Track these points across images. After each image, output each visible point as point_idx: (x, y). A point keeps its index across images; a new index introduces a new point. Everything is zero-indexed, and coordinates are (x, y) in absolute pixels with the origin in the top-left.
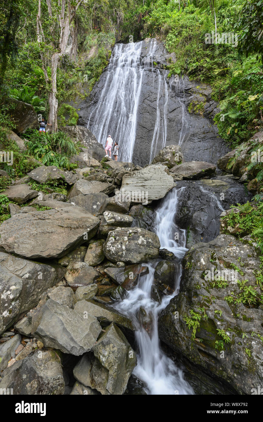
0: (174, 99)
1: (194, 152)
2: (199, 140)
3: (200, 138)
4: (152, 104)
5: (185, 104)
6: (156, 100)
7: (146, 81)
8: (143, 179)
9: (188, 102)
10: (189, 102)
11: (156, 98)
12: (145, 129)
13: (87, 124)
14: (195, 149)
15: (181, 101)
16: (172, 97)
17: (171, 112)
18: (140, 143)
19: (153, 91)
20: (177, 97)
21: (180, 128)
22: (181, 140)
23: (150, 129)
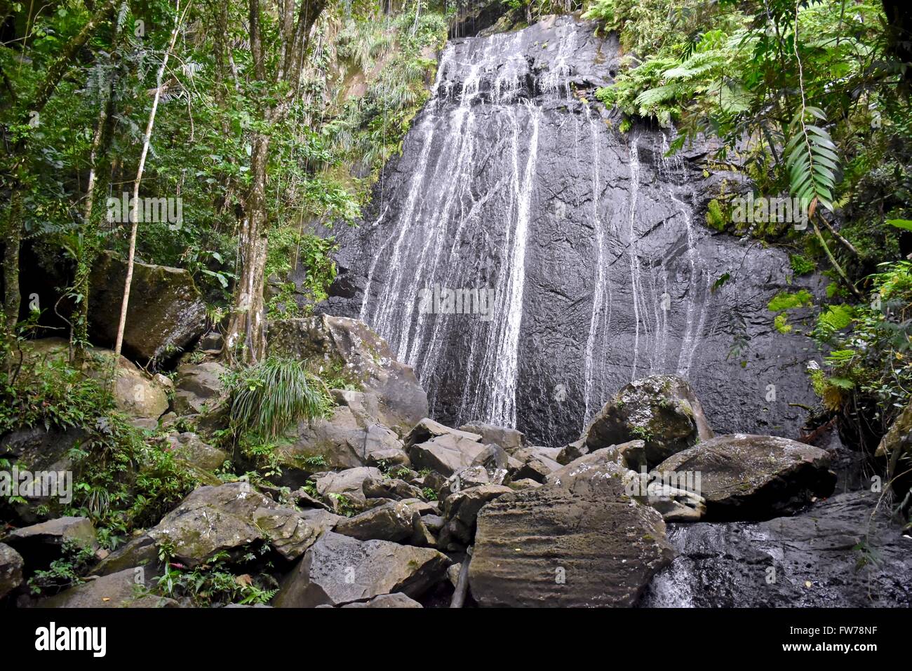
0: (651, 189)
1: (748, 378)
2: (761, 329)
3: (760, 320)
4: (578, 214)
5: (690, 203)
6: (589, 200)
7: (552, 143)
8: (551, 528)
9: (701, 199)
10: (707, 196)
11: (591, 191)
12: (559, 297)
13: (362, 291)
14: (748, 365)
15: (678, 196)
16: (646, 185)
17: (647, 234)
18: (547, 347)
19: (579, 169)
20: (661, 183)
21: (685, 285)
22: (695, 328)
23: (577, 297)
